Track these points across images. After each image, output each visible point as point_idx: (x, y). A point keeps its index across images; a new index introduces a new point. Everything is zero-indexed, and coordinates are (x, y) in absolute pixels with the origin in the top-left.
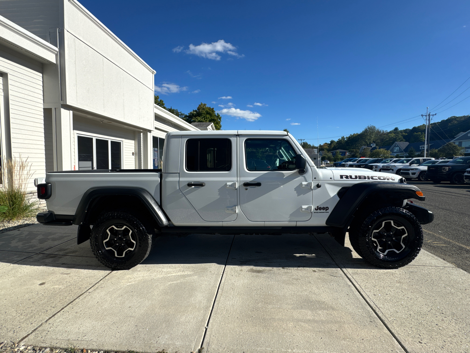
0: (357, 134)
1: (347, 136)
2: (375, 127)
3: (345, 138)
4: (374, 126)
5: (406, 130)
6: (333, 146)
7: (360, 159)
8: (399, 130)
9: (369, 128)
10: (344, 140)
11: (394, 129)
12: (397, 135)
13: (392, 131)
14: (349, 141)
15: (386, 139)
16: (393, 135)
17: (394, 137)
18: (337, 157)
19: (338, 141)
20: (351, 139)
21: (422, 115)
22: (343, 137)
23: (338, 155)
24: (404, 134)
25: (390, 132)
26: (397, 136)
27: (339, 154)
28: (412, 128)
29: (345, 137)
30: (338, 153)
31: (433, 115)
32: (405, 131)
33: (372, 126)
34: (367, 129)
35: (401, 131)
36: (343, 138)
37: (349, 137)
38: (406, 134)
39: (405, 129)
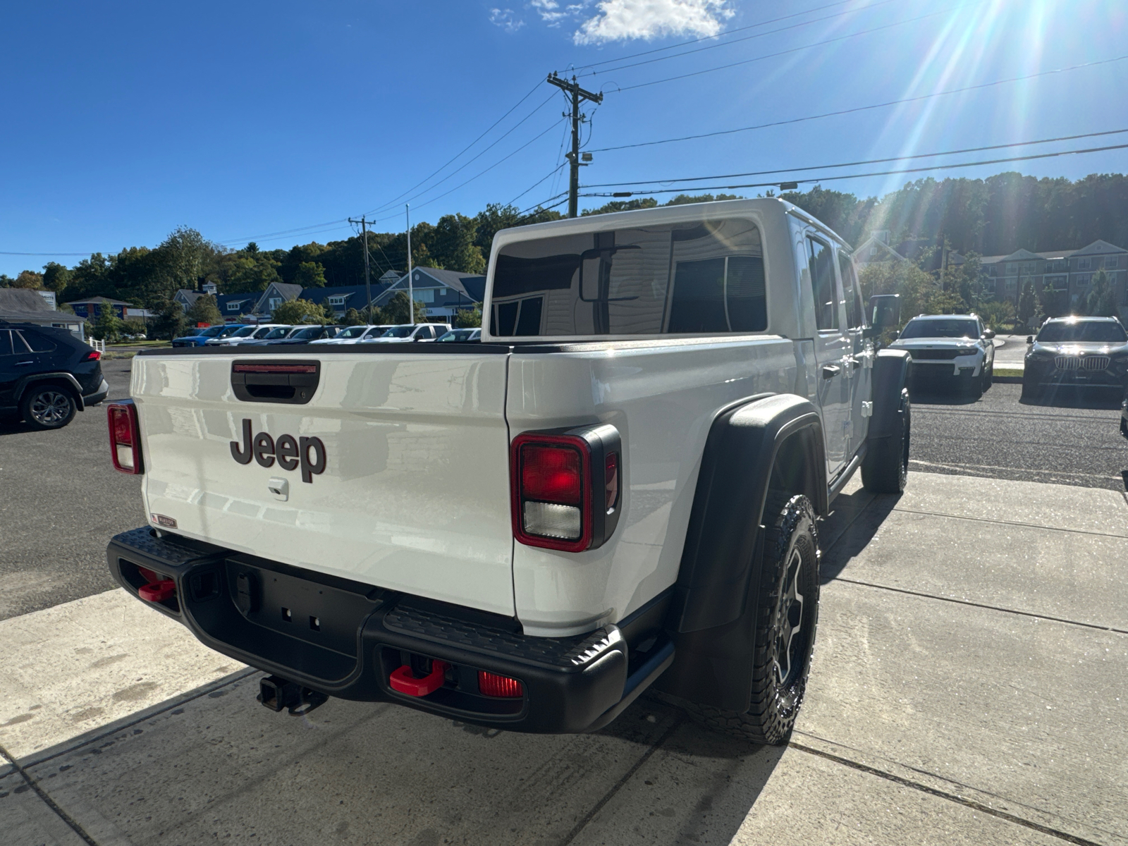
0: (143, 249)
1: (112, 255)
2: (198, 235)
3: (105, 260)
4: (197, 231)
5: (277, 251)
6: (65, 285)
7: (261, 327)
8: (260, 250)
9: (182, 236)
10: (101, 266)
11: (248, 248)
12: (262, 265)
13: (242, 250)
14: (125, 270)
15: (235, 274)
16: (250, 264)
17: (256, 269)
18: (106, 322)
19: (78, 269)
20: (127, 263)
21: (349, 219)
22: (99, 254)
23: (110, 317)
24: (273, 261)
25: (240, 255)
26: (261, 268)
27: (112, 313)
28: (291, 249)
29: (105, 256)
30: (109, 311)
31: (370, 223)
32: (276, 254)
33: (191, 230)
34: (175, 237)
35: (266, 253)
36: (97, 257)
37: (119, 255)
38: (280, 264)
39: (273, 250)
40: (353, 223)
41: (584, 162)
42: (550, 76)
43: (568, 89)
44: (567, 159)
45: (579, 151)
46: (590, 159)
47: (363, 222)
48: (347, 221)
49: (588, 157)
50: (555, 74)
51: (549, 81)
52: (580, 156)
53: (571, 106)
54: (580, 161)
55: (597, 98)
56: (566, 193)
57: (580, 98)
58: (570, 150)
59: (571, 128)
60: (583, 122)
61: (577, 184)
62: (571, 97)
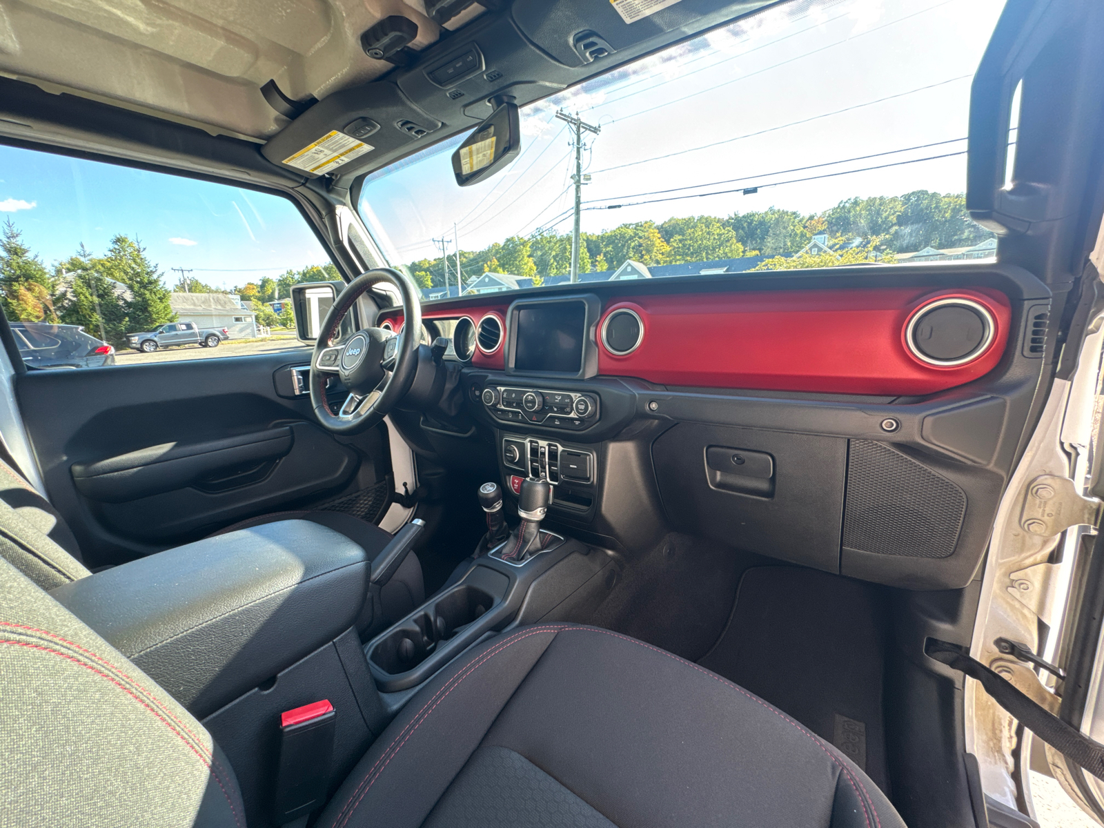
1: (299, 271)
3: (294, 274)
6: (269, 291)
10: (292, 278)
19: (279, 280)
20: (308, 275)
22: (291, 271)
29: (294, 271)
31: (448, 242)
36: (290, 273)
40: (436, 242)
41: (586, 182)
42: (557, 112)
43: (571, 122)
44: (572, 181)
45: (581, 174)
46: (590, 179)
47: (443, 241)
48: (432, 241)
49: (588, 178)
50: (561, 110)
51: (557, 116)
52: (582, 177)
53: (575, 137)
54: (582, 181)
55: (595, 130)
56: (573, 208)
57: (582, 130)
58: (575, 172)
59: (574, 154)
60: (585, 150)
61: (579, 200)
62: (575, 129)
